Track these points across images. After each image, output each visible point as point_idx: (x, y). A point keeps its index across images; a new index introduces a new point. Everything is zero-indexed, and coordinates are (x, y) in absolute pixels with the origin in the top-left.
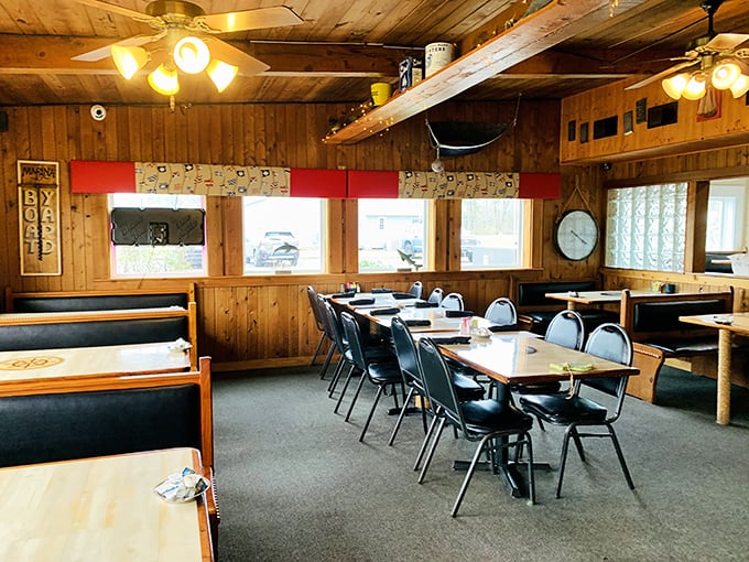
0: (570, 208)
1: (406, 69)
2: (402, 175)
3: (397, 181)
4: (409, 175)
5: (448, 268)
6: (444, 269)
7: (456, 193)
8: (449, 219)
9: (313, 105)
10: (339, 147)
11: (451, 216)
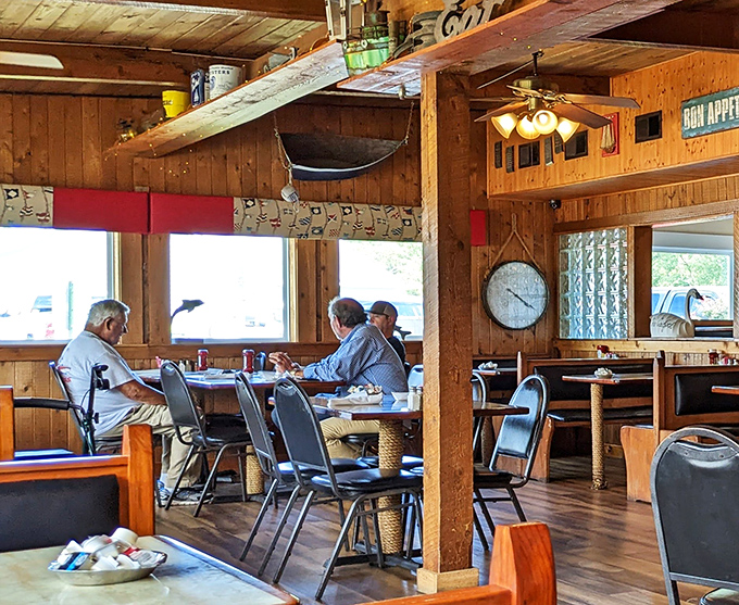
0: (506, 258)
1: (197, 83)
2: (238, 203)
3: (231, 210)
4: (250, 203)
5: (319, 338)
6: (313, 339)
7: (327, 232)
8: (319, 268)
9: (95, 99)
10: (137, 160)
11: (323, 263)
